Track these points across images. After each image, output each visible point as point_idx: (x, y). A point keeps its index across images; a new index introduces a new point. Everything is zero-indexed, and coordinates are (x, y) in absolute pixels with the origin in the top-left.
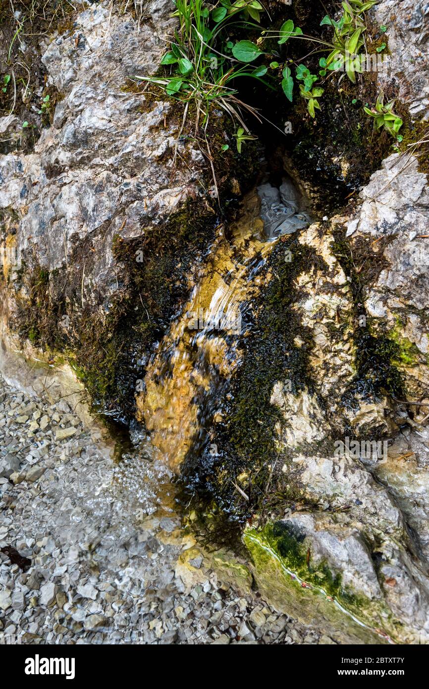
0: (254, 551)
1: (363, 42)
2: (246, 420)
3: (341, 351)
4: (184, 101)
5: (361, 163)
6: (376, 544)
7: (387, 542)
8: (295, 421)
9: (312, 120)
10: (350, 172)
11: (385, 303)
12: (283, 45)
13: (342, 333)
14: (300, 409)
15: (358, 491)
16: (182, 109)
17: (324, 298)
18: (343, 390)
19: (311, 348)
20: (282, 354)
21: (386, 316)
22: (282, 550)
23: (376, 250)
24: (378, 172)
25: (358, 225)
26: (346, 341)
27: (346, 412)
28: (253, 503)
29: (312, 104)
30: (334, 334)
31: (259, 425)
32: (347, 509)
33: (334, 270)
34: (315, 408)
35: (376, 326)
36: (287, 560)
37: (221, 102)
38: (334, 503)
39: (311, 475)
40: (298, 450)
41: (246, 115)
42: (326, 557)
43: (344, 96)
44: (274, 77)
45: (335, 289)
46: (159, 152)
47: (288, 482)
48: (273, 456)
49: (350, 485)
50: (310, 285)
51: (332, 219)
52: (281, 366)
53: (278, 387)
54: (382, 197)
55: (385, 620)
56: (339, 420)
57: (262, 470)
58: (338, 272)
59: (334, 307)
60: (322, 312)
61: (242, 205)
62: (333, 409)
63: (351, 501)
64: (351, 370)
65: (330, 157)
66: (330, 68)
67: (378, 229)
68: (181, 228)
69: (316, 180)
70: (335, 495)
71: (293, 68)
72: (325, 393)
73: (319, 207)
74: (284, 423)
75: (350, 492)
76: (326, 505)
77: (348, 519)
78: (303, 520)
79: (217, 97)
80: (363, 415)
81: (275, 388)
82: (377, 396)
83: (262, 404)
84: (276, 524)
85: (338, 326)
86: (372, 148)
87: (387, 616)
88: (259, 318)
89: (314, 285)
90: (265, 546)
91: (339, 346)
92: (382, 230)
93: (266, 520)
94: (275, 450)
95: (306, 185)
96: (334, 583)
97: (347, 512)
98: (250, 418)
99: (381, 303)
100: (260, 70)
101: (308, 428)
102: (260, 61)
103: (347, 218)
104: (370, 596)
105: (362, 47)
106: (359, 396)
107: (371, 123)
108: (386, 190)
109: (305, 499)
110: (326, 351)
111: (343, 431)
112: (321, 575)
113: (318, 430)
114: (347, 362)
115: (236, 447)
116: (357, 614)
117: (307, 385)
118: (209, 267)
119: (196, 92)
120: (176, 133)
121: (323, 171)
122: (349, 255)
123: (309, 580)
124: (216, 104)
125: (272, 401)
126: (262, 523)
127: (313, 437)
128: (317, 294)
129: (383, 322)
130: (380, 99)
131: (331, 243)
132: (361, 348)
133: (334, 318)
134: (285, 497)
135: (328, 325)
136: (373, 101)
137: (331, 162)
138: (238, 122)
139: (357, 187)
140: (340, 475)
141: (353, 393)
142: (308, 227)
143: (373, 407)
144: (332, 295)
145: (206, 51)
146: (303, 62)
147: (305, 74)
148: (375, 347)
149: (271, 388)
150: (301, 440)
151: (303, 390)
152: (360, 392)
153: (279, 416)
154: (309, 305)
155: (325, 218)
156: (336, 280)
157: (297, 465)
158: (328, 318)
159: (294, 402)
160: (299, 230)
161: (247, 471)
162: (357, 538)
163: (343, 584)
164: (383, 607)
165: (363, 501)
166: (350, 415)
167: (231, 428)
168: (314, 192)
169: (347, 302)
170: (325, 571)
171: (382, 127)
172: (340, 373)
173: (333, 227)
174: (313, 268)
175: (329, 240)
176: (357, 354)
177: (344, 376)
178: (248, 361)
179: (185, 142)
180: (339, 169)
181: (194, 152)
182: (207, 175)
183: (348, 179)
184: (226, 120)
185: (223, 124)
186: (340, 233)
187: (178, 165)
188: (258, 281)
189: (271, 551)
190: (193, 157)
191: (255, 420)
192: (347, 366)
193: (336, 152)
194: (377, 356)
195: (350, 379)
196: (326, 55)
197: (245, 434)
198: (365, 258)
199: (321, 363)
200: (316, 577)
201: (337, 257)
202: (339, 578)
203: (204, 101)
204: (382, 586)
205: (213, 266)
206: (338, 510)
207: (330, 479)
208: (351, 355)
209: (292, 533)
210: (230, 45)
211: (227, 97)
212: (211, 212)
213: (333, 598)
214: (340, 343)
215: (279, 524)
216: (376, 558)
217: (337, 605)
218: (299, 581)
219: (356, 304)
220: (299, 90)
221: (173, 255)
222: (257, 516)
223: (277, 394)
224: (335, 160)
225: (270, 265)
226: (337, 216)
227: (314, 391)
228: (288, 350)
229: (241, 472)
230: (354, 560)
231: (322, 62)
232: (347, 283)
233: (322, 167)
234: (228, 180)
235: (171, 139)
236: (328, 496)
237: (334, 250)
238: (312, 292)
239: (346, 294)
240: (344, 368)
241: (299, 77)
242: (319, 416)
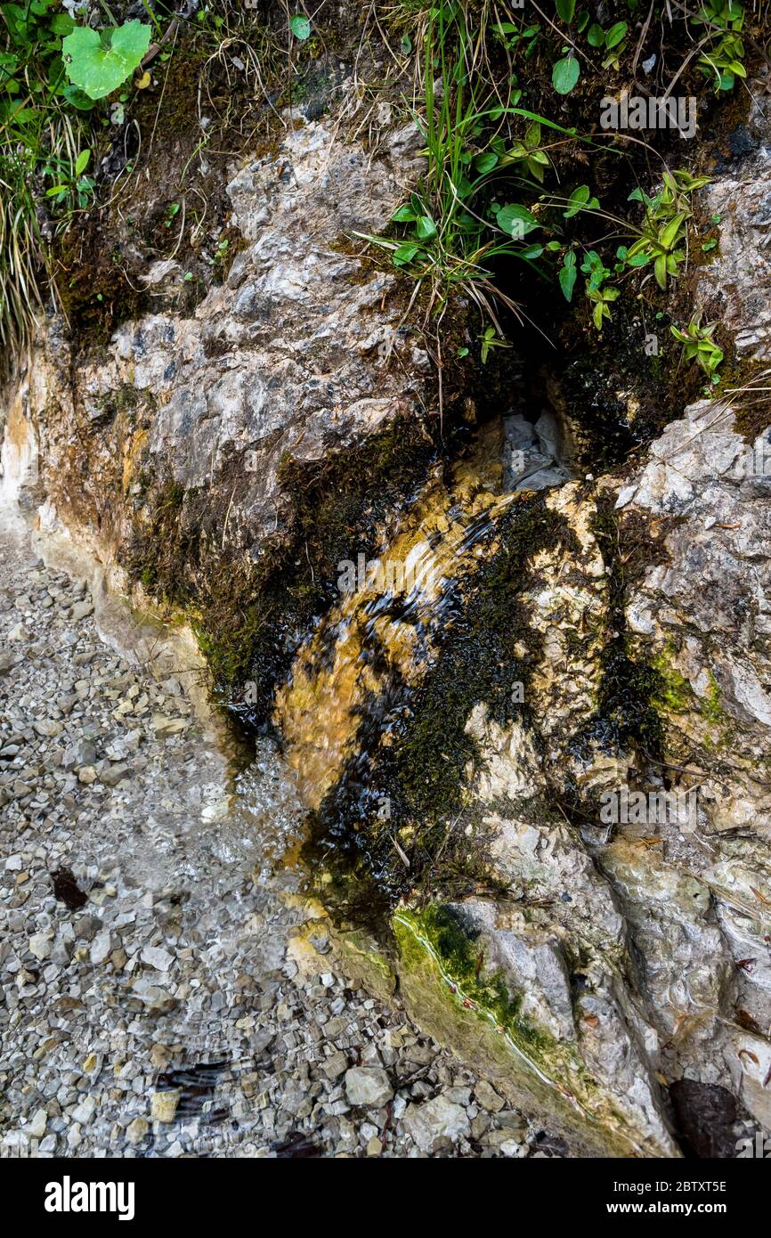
0: (404, 942)
1: (684, 233)
2: (426, 751)
3: (580, 673)
4: (415, 277)
5: (656, 405)
6: (580, 962)
7: (597, 963)
8: (496, 765)
9: (596, 332)
10: (638, 416)
11: (655, 615)
12: (571, 219)
13: (586, 648)
14: (507, 748)
15: (569, 881)
16: (410, 288)
17: (568, 592)
18: (574, 731)
19: (537, 662)
20: (494, 663)
21: (653, 634)
22: (444, 947)
23: (654, 535)
24: (677, 423)
25: (635, 494)
26: (590, 661)
27: (572, 763)
28: (415, 872)
29: (600, 310)
30: (574, 646)
31: (443, 761)
32: (548, 905)
33: (589, 553)
34: (528, 750)
35: (636, 646)
36: (448, 962)
37: (469, 286)
38: (531, 893)
39: (505, 846)
40: (493, 807)
41: (502, 311)
42: (504, 968)
43: (646, 304)
44: (551, 263)
45: (585, 581)
46: (366, 344)
47: (470, 850)
48: (455, 808)
49: (558, 870)
50: (550, 570)
51: (600, 480)
52: (488, 681)
53: (479, 710)
54: (676, 459)
55: (573, 1074)
56: (560, 774)
57: (437, 826)
58: (594, 558)
59: (581, 607)
60: (561, 612)
61: (476, 439)
62: (554, 755)
63: (556, 894)
64: (590, 703)
65: (613, 390)
66: (632, 263)
67: (662, 505)
68: (381, 458)
69: (589, 420)
70: (534, 881)
71: (580, 254)
72: (546, 730)
73: (586, 460)
74: (480, 764)
75: (557, 880)
76: (519, 894)
77: (547, 920)
78: (480, 909)
79: (465, 279)
80: (596, 772)
81: (474, 711)
82: (622, 747)
83: (452, 731)
84: (442, 908)
85: (581, 636)
86: (675, 387)
87: (577, 1068)
88: (470, 606)
89: (557, 570)
90: (421, 938)
91: (579, 666)
92: (667, 507)
93: (428, 900)
94: (460, 801)
95: (575, 425)
96: (509, 1007)
97: (547, 909)
98: (430, 748)
99: (649, 613)
100: (532, 249)
101: (513, 777)
102: (533, 238)
103: (621, 482)
104: (557, 1035)
105: (683, 239)
106: (595, 744)
107: (680, 351)
108: (684, 450)
109: (490, 879)
110: (559, 669)
111: (563, 790)
112: (493, 994)
113: (527, 783)
114: (586, 690)
115: (405, 786)
116: (535, 1058)
117: (523, 714)
118: (412, 519)
119: (434, 267)
120: (397, 320)
121: (601, 408)
122: (614, 535)
123: (474, 996)
124: (461, 289)
125: (467, 729)
126: (422, 903)
127: (518, 792)
128: (559, 584)
129: (647, 641)
130: (696, 318)
131: (592, 514)
132: (610, 674)
133: (577, 624)
134: (462, 872)
135: (567, 632)
136: (687, 319)
137: (615, 397)
138: (489, 318)
139: (645, 439)
140: (547, 854)
141: (588, 738)
142: (562, 485)
143: (614, 763)
144: (580, 589)
145: (459, 211)
146: (596, 248)
147: (593, 266)
148: (630, 677)
149: (468, 712)
150: (500, 793)
151: (515, 720)
152: (597, 738)
153: (474, 752)
154: (545, 599)
155: (589, 477)
156: (589, 568)
157: (488, 828)
158: (569, 622)
159: (499, 736)
160: (549, 487)
161: (414, 825)
162: (554, 949)
163: (522, 1012)
164: (574, 1055)
165: (574, 897)
166: (578, 769)
167: (402, 757)
168: (583, 436)
169: (600, 603)
170: (499, 988)
171: (694, 359)
172: (573, 705)
173: (598, 491)
174: (559, 546)
175: (590, 509)
176: (603, 681)
177: (579, 711)
178: (444, 665)
179: (408, 335)
180: (624, 409)
181: (417, 352)
182: (430, 387)
183: (634, 425)
184: (471, 313)
185: (467, 319)
186: (606, 501)
187: (391, 366)
188: (479, 552)
189: (428, 946)
190: (415, 359)
191: (438, 752)
192: (585, 696)
193: (623, 384)
194: (632, 689)
195: (587, 716)
196: (629, 243)
197: (421, 771)
198: (635, 545)
199: (548, 686)
200: (486, 994)
201: (596, 536)
202: (517, 1002)
203: (444, 281)
204: (577, 1024)
205: (419, 520)
206: (534, 903)
207: (531, 856)
208: (594, 681)
209: (462, 926)
210: (495, 208)
211: (479, 280)
212: (427, 441)
213: (505, 1030)
214: (581, 662)
215: (446, 909)
216: (576, 983)
217: (507, 1040)
218: (460, 997)
219: (612, 609)
220: (585, 287)
221: (363, 495)
222: (416, 892)
223: (476, 720)
224: (621, 395)
225: (498, 531)
226: (607, 476)
227: (531, 725)
228: (503, 658)
229: (405, 825)
230: (544, 980)
231: (621, 252)
232: (605, 576)
233: (600, 402)
234: (461, 400)
235: (388, 328)
236: (524, 880)
237: (594, 525)
238: (552, 581)
239: (600, 592)
240: (580, 698)
241: (585, 268)
242: (532, 763)
